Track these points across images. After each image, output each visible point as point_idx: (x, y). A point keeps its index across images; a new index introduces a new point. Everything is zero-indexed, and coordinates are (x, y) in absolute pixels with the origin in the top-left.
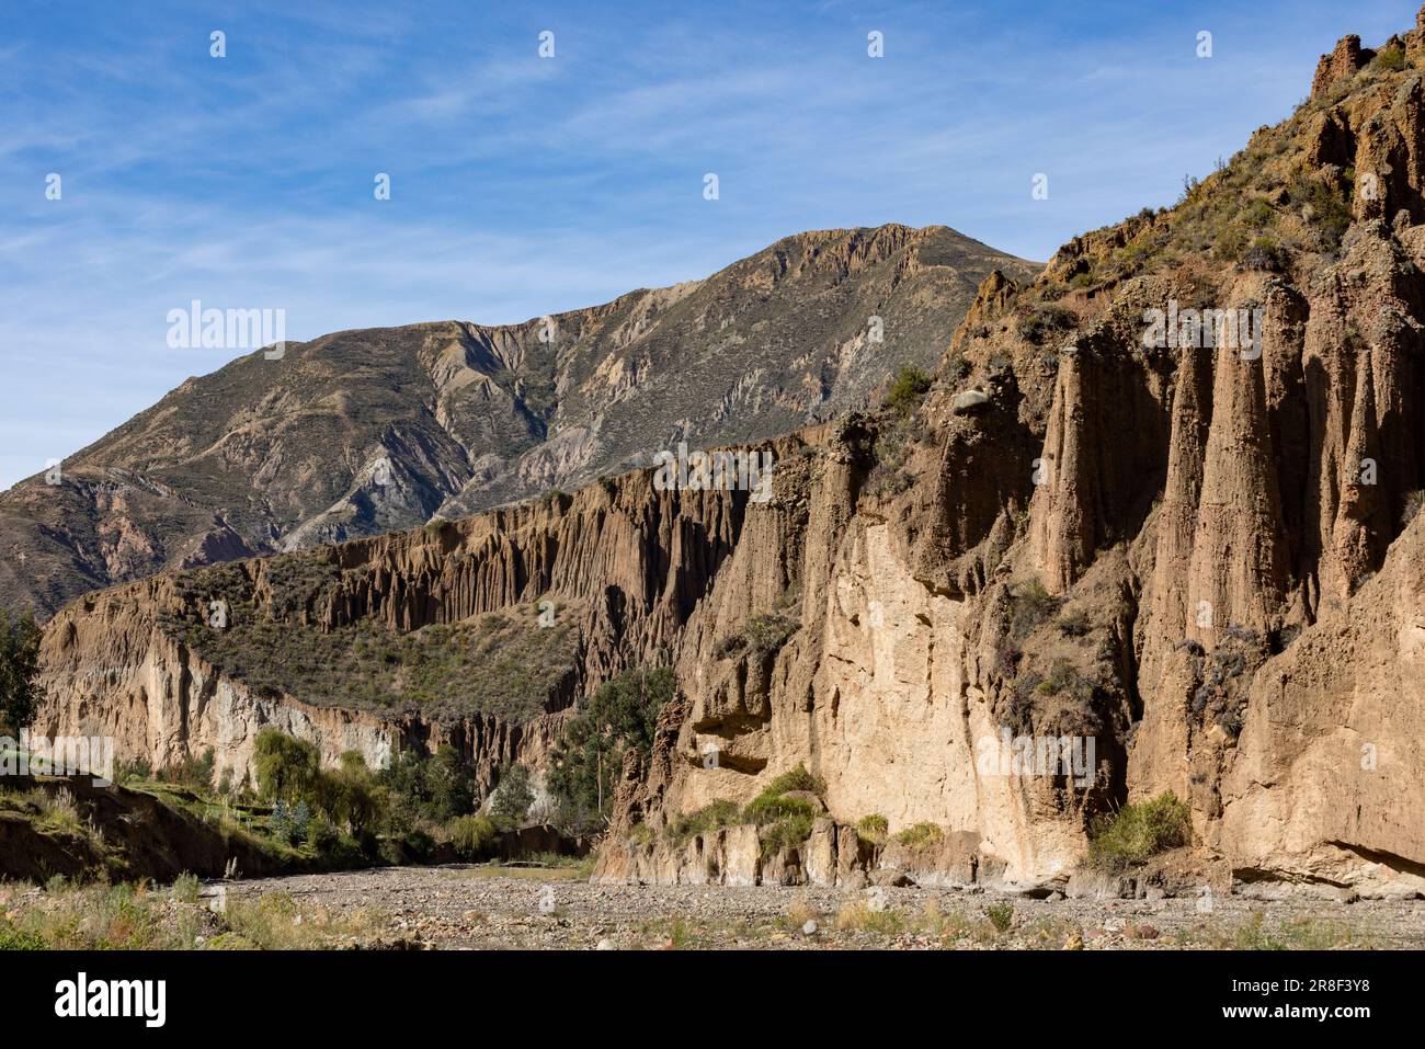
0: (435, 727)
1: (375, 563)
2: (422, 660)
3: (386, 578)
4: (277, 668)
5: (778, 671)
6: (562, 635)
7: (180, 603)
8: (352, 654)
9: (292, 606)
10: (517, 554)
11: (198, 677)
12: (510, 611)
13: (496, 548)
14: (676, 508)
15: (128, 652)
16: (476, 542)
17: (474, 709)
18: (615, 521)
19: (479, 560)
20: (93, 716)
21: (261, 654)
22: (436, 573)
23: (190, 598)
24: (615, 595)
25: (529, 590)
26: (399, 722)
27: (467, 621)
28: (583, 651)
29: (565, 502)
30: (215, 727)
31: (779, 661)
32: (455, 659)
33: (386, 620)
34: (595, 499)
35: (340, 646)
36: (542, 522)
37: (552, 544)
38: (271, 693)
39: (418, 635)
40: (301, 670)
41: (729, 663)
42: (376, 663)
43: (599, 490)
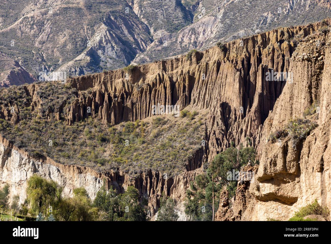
0: (127, 177)
1: (96, 88)
2: (121, 140)
3: (102, 96)
4: (43, 143)
5: (305, 150)
6: (196, 129)
8: (83, 137)
9: (51, 110)
10: (173, 84)
12: (168, 115)
13: (162, 80)
14: (259, 60)
16: (150, 77)
17: (148, 168)
18: (226, 67)
19: (152, 87)
21: (34, 136)
22: (129, 94)
24: (225, 107)
25: (179, 104)
26: (108, 174)
27: (145, 120)
28: (207, 138)
29: (199, 56)
30: (10, 174)
31: (305, 144)
32: (138, 140)
33: (101, 119)
34: (215, 55)
35: (77, 132)
36: (186, 67)
37: (192, 79)
38: (40, 156)
39: (118, 127)
40: (56, 144)
41: (279, 144)
42: (96, 142)
43: (218, 50)
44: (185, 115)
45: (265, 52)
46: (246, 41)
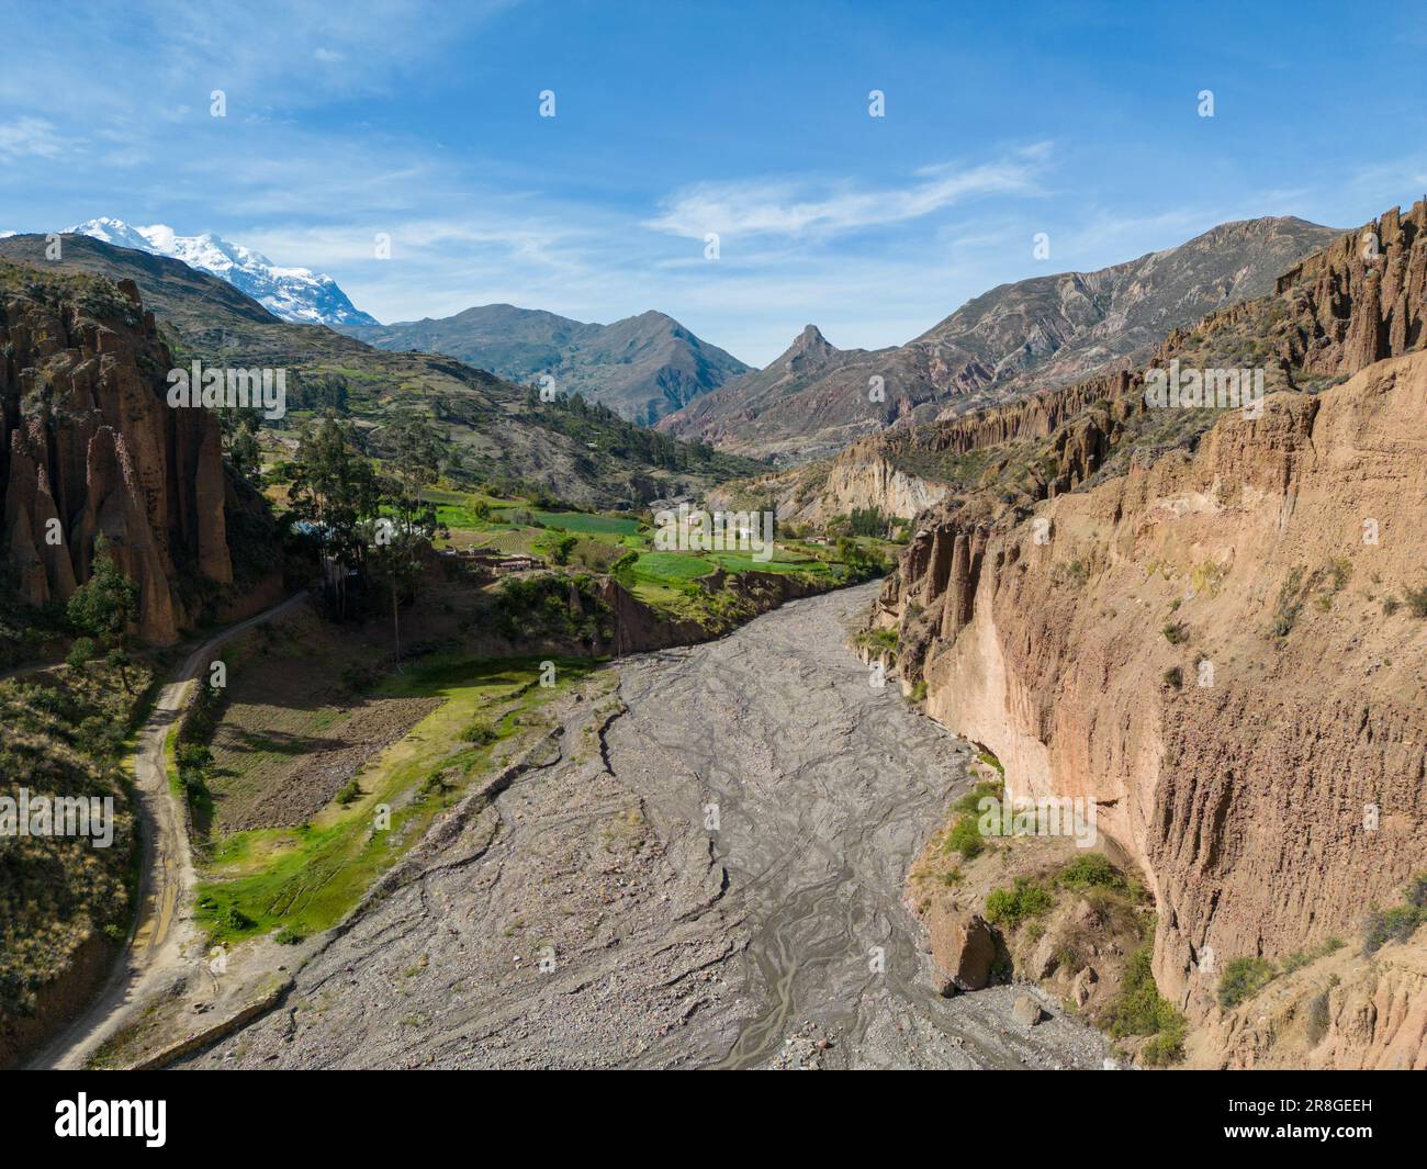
1: (955, 427)
2: (967, 463)
3: (958, 433)
4: (916, 467)
7: (886, 445)
8: (943, 461)
9: (924, 444)
10: (1005, 424)
11: (890, 470)
12: (1001, 445)
13: (998, 421)
14: (1064, 407)
15: (869, 459)
16: (991, 419)
19: (991, 427)
20: (858, 481)
21: (911, 462)
22: (976, 431)
23: (889, 442)
25: (1009, 437)
27: (985, 448)
29: (1024, 404)
30: (895, 487)
32: (979, 462)
33: (956, 450)
34: (1035, 403)
35: (939, 458)
36: (1015, 412)
37: (1018, 420)
38: (911, 476)
39: (967, 454)
40: (924, 467)
42: (950, 465)
44: (1012, 445)
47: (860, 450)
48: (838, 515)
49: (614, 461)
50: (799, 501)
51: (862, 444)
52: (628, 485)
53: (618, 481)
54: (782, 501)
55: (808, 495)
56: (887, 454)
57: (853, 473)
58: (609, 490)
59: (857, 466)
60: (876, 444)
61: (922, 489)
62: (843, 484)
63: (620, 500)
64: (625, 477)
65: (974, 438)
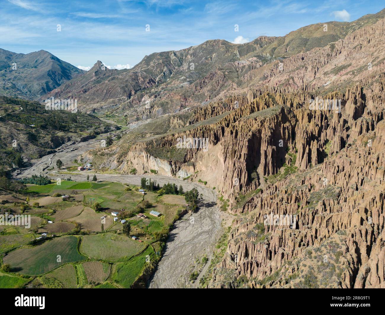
1: (166, 139)
2: (171, 151)
3: (167, 141)
4: (156, 154)
7: (146, 146)
9: (158, 145)
11: (149, 155)
14: (197, 134)
15: (141, 151)
19: (176, 139)
20: (138, 158)
21: (155, 152)
22: (172, 140)
23: (147, 145)
28: (187, 151)
29: (185, 132)
30: (151, 161)
32: (174, 151)
33: (167, 146)
35: (163, 150)
38: (156, 157)
39: (171, 148)
40: (159, 154)
42: (166, 152)
43: (189, 131)
45: (198, 133)
46: (194, 130)
47: (138, 147)
48: (133, 168)
49: (43, 133)
50: (118, 162)
51: (138, 145)
52: (50, 142)
53: (46, 141)
54: (112, 160)
55: (121, 160)
56: (147, 150)
57: (137, 155)
58: (43, 145)
59: (138, 153)
60: (143, 145)
61: (159, 161)
62: (133, 158)
63: (48, 150)
64: (48, 138)
65: (172, 142)
